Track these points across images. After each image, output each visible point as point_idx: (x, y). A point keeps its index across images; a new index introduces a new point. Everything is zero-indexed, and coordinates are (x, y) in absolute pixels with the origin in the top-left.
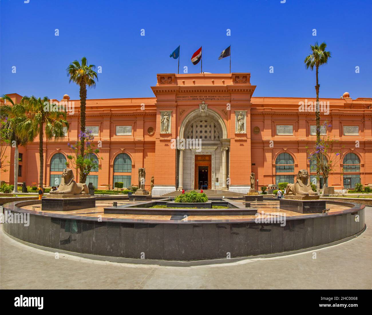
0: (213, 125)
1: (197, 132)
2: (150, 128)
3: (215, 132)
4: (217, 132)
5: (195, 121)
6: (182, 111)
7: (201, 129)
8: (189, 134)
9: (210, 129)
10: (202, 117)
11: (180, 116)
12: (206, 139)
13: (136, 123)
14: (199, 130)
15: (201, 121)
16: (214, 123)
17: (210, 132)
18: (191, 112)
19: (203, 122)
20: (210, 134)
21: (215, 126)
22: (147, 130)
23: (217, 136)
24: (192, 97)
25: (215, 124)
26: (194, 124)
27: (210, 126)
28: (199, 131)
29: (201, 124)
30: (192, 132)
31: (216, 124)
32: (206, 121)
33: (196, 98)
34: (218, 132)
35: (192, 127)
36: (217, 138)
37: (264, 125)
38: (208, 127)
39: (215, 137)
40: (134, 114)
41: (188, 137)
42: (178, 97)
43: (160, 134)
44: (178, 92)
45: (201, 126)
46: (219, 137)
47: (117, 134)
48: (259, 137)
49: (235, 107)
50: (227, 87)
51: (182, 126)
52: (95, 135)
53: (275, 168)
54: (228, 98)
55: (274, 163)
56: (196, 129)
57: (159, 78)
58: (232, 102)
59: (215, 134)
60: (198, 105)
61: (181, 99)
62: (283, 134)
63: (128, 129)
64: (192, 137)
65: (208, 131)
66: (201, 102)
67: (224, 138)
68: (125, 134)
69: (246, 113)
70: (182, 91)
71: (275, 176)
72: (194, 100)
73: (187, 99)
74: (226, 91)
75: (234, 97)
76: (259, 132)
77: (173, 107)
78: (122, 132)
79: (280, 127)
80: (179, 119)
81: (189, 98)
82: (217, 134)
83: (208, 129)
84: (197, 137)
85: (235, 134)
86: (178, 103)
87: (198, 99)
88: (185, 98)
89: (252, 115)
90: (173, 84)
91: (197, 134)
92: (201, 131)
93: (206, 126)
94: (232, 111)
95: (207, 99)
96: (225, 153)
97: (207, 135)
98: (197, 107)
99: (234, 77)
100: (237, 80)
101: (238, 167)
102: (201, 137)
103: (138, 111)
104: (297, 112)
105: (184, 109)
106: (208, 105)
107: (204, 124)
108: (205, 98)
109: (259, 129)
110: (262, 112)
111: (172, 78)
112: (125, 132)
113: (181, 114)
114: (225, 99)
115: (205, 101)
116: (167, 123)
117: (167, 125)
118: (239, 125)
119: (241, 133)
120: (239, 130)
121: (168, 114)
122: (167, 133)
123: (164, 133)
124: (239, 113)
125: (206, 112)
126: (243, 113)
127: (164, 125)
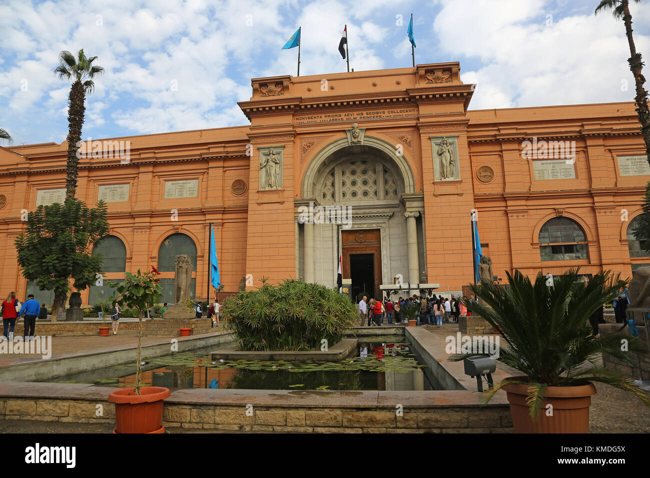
0: (380, 168)
1: (344, 184)
2: (237, 181)
3: (386, 182)
4: (390, 183)
5: (338, 162)
6: (309, 144)
7: (353, 178)
8: (327, 188)
9: (374, 176)
10: (353, 154)
11: (303, 155)
12: (366, 198)
13: (208, 173)
14: (349, 179)
15: (353, 163)
16: (383, 165)
17: (375, 182)
18: (328, 146)
19: (358, 163)
20: (375, 188)
21: (385, 171)
22: (231, 185)
23: (391, 190)
24: (329, 116)
25: (386, 165)
26: (336, 169)
27: (375, 172)
28: (348, 183)
29: (353, 167)
30: (333, 185)
31: (389, 167)
32: (364, 162)
33: (338, 118)
34: (394, 183)
35: (333, 175)
36: (391, 194)
37: (502, 161)
38: (370, 173)
39: (387, 193)
40: (203, 156)
41: (324, 196)
42: (297, 119)
43: (258, 192)
44: (298, 108)
45: (353, 173)
46: (395, 192)
47: (166, 197)
48: (494, 188)
49: (429, 130)
50: (407, 91)
51: (308, 174)
52: (122, 200)
53: (538, 251)
54: (412, 113)
55: (536, 240)
56: (342, 178)
57: (257, 86)
58: (421, 120)
59: (387, 187)
60: (344, 131)
61: (305, 121)
62: (551, 178)
63: (189, 186)
64: (333, 195)
65: (371, 181)
66: (349, 126)
67: (408, 192)
68: (184, 196)
69: (456, 140)
70: (306, 106)
71: (542, 268)
72: (335, 122)
73: (318, 120)
74: (407, 99)
75: (424, 110)
76: (491, 176)
77: (286, 139)
78: (177, 193)
79: (542, 164)
80: (302, 161)
81: (323, 118)
82: (391, 187)
83: (370, 178)
84: (344, 195)
85: (433, 183)
86: (299, 130)
87: (342, 119)
88: (315, 120)
89: (470, 144)
90: (286, 95)
91: (345, 189)
92: (354, 183)
93: (364, 172)
94: (424, 137)
95: (364, 117)
96: (412, 223)
97: (368, 189)
98: (342, 135)
99: (422, 72)
100: (430, 78)
101: (446, 252)
102: (354, 194)
103: (212, 150)
104: (580, 132)
105: (312, 141)
106: (367, 129)
107: (359, 168)
108: (358, 117)
109: (492, 171)
110: (495, 136)
111: (285, 84)
112: (184, 193)
113: (304, 150)
114: (406, 115)
115: (360, 123)
116: (274, 169)
117: (273, 172)
118: (442, 165)
119: (447, 179)
120: (443, 174)
121: (275, 151)
122: (274, 188)
123: (267, 189)
124: (439, 141)
125: (362, 144)
126: (450, 140)
127: (268, 175)
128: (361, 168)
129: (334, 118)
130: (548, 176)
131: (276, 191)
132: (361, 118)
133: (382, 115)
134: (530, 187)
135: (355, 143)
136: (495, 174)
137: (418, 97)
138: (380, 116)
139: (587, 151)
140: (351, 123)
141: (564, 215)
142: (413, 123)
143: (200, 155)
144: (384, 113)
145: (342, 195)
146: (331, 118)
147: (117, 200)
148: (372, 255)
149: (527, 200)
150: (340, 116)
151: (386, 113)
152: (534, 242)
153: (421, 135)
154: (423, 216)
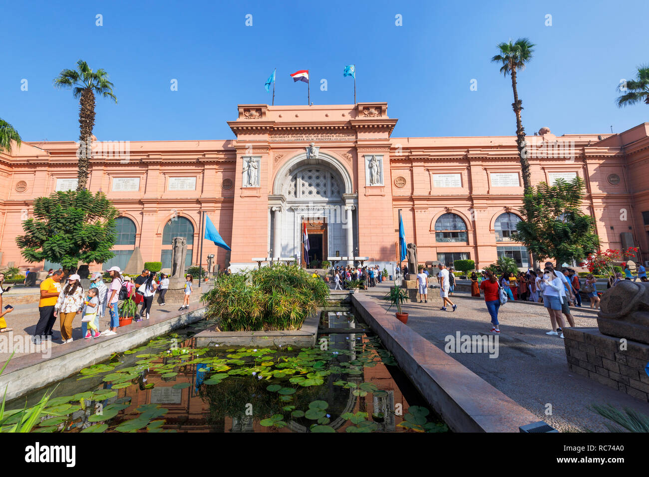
0: (328, 176)
1: (303, 185)
2: (226, 180)
3: (332, 185)
4: (335, 186)
5: (300, 170)
6: (279, 156)
7: (309, 181)
8: (291, 187)
9: (324, 181)
10: (310, 164)
11: (275, 163)
12: (318, 196)
13: (204, 173)
14: (307, 182)
15: (310, 171)
16: (331, 174)
18: (293, 157)
19: (314, 171)
20: (324, 188)
21: (332, 178)
22: (221, 182)
23: (336, 191)
24: (294, 137)
25: (333, 173)
26: (298, 175)
27: (325, 177)
28: (306, 185)
29: (310, 174)
30: (296, 185)
31: (334, 175)
32: (318, 171)
33: (300, 138)
34: (338, 186)
35: (296, 179)
36: (336, 194)
37: (412, 174)
39: (333, 192)
40: (200, 160)
41: (289, 193)
42: (271, 137)
43: (241, 189)
44: (272, 130)
45: (310, 178)
46: (339, 192)
47: (170, 189)
48: (406, 192)
49: (364, 150)
50: (350, 122)
51: (278, 177)
52: (133, 190)
53: (434, 235)
54: (353, 138)
55: (433, 228)
56: (302, 182)
57: (242, 110)
58: (359, 143)
59: (333, 189)
60: (305, 148)
61: (277, 139)
62: (444, 186)
63: (189, 181)
64: (295, 193)
65: (322, 184)
66: (308, 144)
67: (348, 192)
68: (185, 189)
69: (382, 158)
70: (278, 128)
71: (436, 247)
72: (298, 141)
73: (286, 139)
74: (349, 127)
75: (361, 136)
76: (404, 184)
77: (263, 151)
78: (179, 186)
79: (440, 176)
80: (274, 167)
81: (290, 137)
82: (335, 188)
83: (322, 181)
84: (303, 193)
85: (365, 187)
86: (272, 145)
87: (303, 139)
88: (284, 138)
89: (392, 161)
90: (264, 119)
91: (304, 189)
92: (310, 185)
93: (318, 178)
94: (360, 155)
95: (319, 139)
96: (350, 214)
97: (320, 190)
98: (303, 151)
99: (361, 108)
100: (366, 113)
101: (372, 234)
102: (310, 193)
103: (207, 156)
104: (466, 155)
105: (281, 154)
106: (321, 148)
107: (314, 174)
108: (315, 139)
109: (404, 180)
110: (408, 156)
111: (263, 110)
112: (185, 186)
113: (276, 160)
114: (348, 140)
115: (316, 142)
116: (254, 172)
117: (253, 175)
118: (372, 175)
119: (374, 185)
120: (372, 181)
121: (255, 159)
122: (253, 186)
123: (249, 186)
124: (371, 158)
125: (317, 158)
126: (377, 158)
127: (249, 176)
128: (315, 175)
129: (298, 138)
130: (443, 185)
131: (255, 189)
132: (317, 139)
133: (332, 138)
134: (430, 192)
135: (312, 157)
136: (407, 182)
137: (357, 126)
138: (330, 139)
139: (470, 169)
140: (310, 142)
141: (453, 212)
142: (352, 145)
143: (198, 159)
144: (333, 136)
145: (301, 193)
146: (296, 138)
147: (129, 189)
148: (321, 235)
149: (428, 200)
150: (302, 137)
151: (334, 137)
152: (432, 229)
153: (358, 154)
154: (357, 209)
